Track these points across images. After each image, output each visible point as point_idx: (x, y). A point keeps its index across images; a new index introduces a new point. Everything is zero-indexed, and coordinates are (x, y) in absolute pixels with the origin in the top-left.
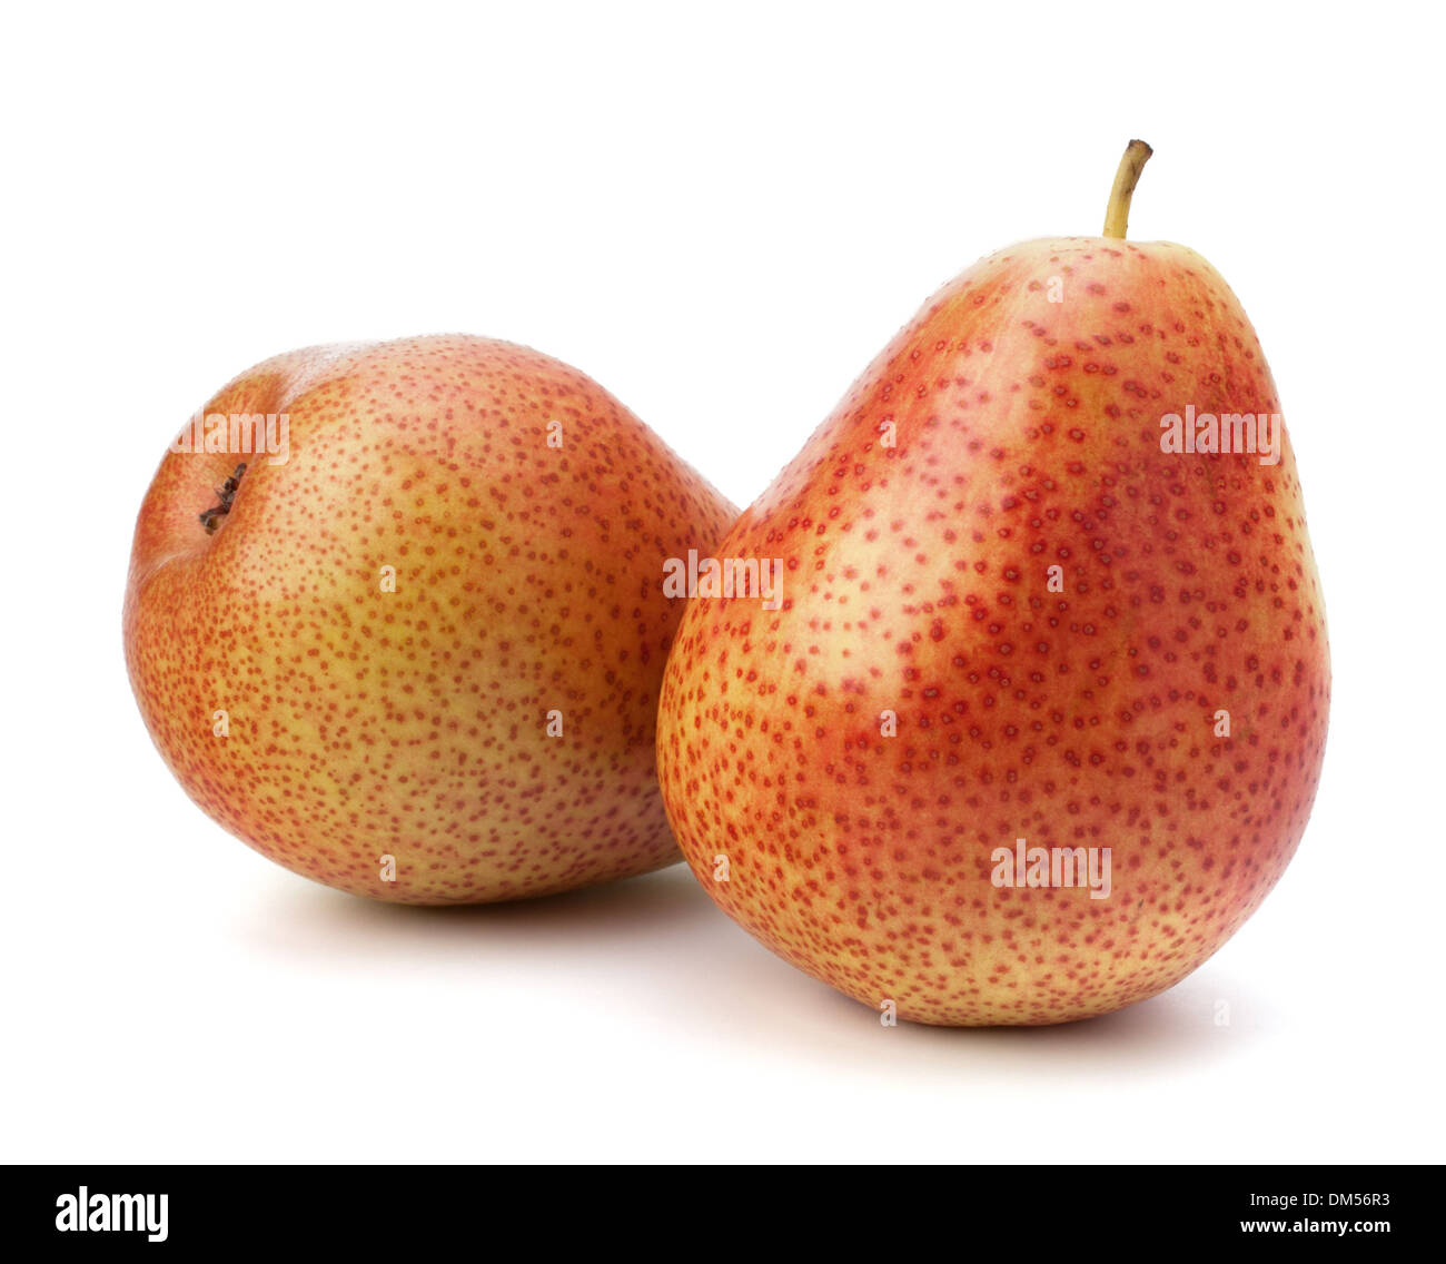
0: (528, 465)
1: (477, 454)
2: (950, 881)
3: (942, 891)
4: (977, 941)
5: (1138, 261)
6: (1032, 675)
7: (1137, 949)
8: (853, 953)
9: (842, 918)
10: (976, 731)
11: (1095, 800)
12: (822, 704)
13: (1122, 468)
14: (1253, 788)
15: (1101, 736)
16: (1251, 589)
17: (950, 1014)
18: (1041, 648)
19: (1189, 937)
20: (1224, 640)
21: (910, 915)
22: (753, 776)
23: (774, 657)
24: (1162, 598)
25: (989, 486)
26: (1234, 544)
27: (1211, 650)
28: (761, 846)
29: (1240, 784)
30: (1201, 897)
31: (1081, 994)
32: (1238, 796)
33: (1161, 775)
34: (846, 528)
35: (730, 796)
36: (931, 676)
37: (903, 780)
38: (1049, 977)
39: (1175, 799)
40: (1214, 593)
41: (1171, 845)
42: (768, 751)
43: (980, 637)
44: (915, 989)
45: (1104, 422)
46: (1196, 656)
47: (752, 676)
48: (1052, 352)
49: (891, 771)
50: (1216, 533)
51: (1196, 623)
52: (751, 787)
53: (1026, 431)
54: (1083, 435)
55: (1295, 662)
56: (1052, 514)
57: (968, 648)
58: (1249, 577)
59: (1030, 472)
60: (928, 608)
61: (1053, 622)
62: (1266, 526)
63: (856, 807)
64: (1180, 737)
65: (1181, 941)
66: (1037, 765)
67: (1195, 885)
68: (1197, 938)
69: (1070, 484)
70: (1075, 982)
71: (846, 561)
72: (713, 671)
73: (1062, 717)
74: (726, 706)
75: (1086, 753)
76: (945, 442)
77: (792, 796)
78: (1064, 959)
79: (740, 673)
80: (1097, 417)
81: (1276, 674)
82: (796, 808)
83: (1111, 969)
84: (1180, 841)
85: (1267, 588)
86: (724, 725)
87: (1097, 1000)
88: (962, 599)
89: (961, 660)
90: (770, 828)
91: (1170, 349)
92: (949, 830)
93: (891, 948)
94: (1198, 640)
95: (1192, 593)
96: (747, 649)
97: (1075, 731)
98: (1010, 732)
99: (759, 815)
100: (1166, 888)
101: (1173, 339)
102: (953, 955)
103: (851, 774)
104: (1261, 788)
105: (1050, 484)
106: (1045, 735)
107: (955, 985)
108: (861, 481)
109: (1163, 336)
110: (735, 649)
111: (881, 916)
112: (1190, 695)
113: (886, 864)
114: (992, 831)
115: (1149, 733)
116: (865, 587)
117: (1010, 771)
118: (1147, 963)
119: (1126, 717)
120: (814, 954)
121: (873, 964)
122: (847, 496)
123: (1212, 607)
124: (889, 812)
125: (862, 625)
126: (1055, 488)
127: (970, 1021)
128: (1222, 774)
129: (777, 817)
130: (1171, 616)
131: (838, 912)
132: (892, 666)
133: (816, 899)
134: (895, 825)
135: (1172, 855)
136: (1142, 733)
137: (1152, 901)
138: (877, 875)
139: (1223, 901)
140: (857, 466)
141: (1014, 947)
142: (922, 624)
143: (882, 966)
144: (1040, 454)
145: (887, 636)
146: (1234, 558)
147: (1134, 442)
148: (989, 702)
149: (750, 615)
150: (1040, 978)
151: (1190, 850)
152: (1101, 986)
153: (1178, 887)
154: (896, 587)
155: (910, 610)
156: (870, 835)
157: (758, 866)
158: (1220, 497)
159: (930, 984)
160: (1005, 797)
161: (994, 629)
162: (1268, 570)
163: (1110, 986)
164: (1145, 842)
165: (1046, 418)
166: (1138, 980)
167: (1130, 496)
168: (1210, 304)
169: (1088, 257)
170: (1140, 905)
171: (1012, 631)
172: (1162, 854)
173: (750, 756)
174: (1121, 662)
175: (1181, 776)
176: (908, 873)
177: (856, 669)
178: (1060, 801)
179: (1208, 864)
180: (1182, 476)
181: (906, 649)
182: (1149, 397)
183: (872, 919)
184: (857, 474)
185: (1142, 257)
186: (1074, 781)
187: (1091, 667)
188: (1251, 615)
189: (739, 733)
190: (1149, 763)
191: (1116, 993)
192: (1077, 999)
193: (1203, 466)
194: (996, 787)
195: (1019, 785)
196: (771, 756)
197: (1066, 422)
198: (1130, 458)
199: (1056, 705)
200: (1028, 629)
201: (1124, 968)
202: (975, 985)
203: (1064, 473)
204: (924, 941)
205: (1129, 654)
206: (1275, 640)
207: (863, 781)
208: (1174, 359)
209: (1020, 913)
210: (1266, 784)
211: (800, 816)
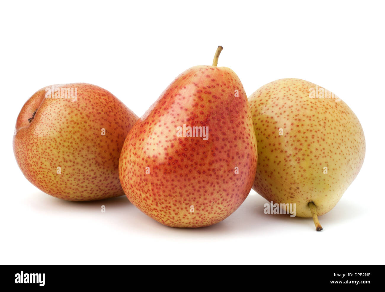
0: (95, 110)
1: (84, 108)
2: (174, 197)
3: (172, 199)
4: (180, 209)
5: (217, 71)
6: (191, 155)
7: (213, 212)
8: (155, 211)
9: (153, 204)
10: (179, 166)
11: (204, 181)
12: (149, 160)
13: (211, 113)
14: (237, 179)
15: (205, 168)
16: (238, 139)
17: (176, 225)
18: (193, 149)
19: (224, 210)
20: (232, 149)
21: (166, 204)
22: (135, 175)
23: (140, 151)
24: (219, 140)
25: (184, 116)
26: (234, 129)
27: (229, 151)
28: (137, 189)
29: (234, 178)
30: (226, 201)
31: (202, 221)
32: (234, 181)
33: (218, 176)
34: (155, 124)
35: (131, 179)
36: (171, 155)
37: (165, 176)
38: (195, 217)
39: (220, 181)
40: (230, 139)
41: (220, 191)
42: (138, 169)
43: (181, 147)
44: (168, 219)
45: (208, 103)
46: (225, 152)
47: (136, 154)
48: (198, 89)
49: (162, 174)
50: (231, 127)
51: (226, 145)
52: (135, 177)
53: (192, 105)
54: (204, 106)
55: (247, 154)
56: (196, 122)
57: (178, 149)
58: (237, 136)
59: (192, 113)
60: (170, 141)
61: (196, 144)
62: (242, 126)
63: (155, 181)
64: (222, 168)
65: (223, 211)
66: (191, 173)
67: (225, 199)
68: (226, 210)
69: (200, 116)
70: (201, 219)
71: (155, 131)
72: (129, 153)
73: (197, 164)
74: (131, 160)
75: (202, 171)
76: (176, 107)
77: (143, 179)
78: (198, 214)
79: (133, 153)
80: (207, 102)
81: (243, 156)
82: (143, 181)
83: (208, 216)
84: (222, 190)
85: (241, 138)
86: (130, 164)
87: (206, 223)
88: (177, 139)
89: (177, 152)
90: (139, 185)
91: (223, 89)
92: (174, 186)
93: (163, 211)
94: (226, 149)
95: (225, 139)
96: (135, 149)
97: (200, 167)
98: (186, 166)
99: (137, 183)
100: (219, 199)
101: (224, 87)
102: (175, 212)
103: (154, 175)
104: (239, 180)
105: (196, 116)
106: (194, 167)
107: (176, 218)
108: (159, 115)
109: (221, 86)
110: (133, 149)
111: (160, 204)
112: (224, 160)
113: (161, 193)
114: (182, 187)
115: (215, 167)
116: (158, 136)
117: (186, 174)
118: (216, 215)
119: (211, 164)
120: (148, 212)
121: (159, 214)
122: (156, 118)
123: (229, 142)
124: (162, 182)
125: (157, 144)
126: (197, 117)
127: (180, 226)
128: (231, 176)
129: (140, 183)
130: (220, 144)
131: (152, 203)
132: (163, 152)
133: (148, 200)
134: (163, 185)
135: (220, 193)
136: (214, 167)
137: (216, 202)
138: (160, 195)
139: (231, 203)
140: (158, 112)
141: (187, 211)
142: (169, 144)
143: (161, 214)
144: (195, 110)
145: (162, 146)
146: (234, 132)
147: (214, 108)
148: (182, 160)
149: (136, 142)
150: (193, 217)
151: (224, 192)
152: (206, 219)
153: (221, 199)
154: (164, 136)
155: (167, 141)
156: (158, 187)
157: (137, 193)
158: (232, 119)
159: (171, 218)
160: (185, 180)
161: (184, 145)
162: (242, 135)
163: (208, 220)
164: (214, 190)
165: (196, 102)
166: (214, 219)
167: (213, 119)
168: (232, 80)
169: (207, 70)
170: (213, 203)
171: (187, 146)
172: (218, 192)
173: (135, 170)
174: (210, 153)
175: (222, 176)
176: (166, 195)
177: (155, 153)
178: (196, 181)
179: (228, 195)
180: (224, 115)
181: (166, 149)
182: (218, 99)
183: (159, 205)
184: (158, 113)
185: (218, 70)
186: (199, 177)
187: (203, 154)
188: (238, 144)
189: (133, 166)
190: (215, 173)
191: (210, 221)
192: (201, 222)
193: (229, 113)
194: (183, 178)
195: (188, 177)
196: (139, 171)
197: (200, 103)
198: (213, 111)
199: (196, 161)
200: (191, 145)
201: (211, 216)
202: (180, 219)
203: (199, 114)
204: (170, 209)
205: (211, 151)
206: (243, 149)
207: (157, 176)
208: (223, 91)
209: (188, 204)
210: (240, 179)
211: (144, 183)
